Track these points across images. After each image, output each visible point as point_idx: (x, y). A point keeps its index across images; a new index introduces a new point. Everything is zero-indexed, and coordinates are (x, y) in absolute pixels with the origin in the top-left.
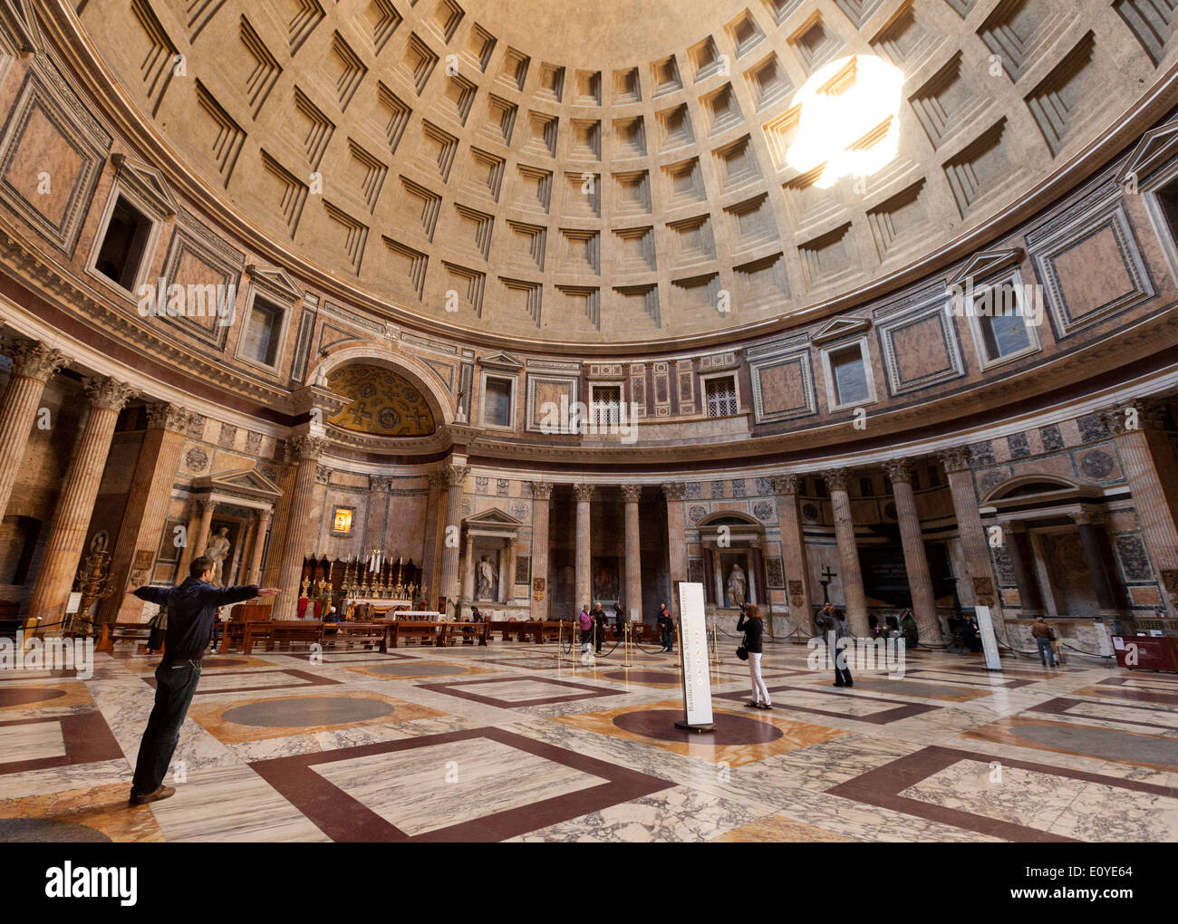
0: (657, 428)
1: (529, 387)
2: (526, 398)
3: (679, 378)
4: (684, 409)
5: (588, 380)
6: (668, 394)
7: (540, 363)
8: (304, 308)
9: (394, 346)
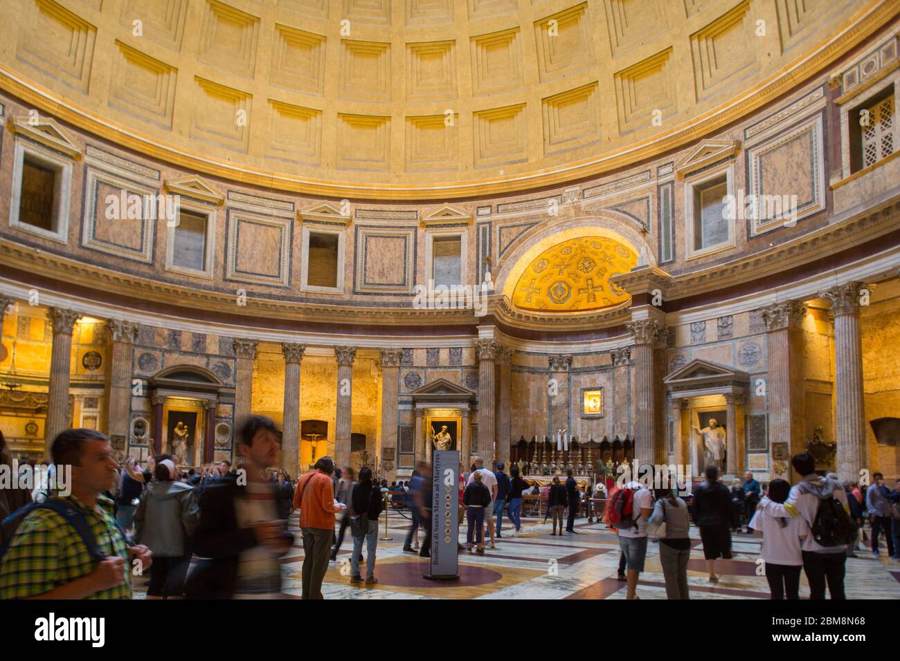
1: (751, 169)
8: (479, 224)
9: (577, 209)
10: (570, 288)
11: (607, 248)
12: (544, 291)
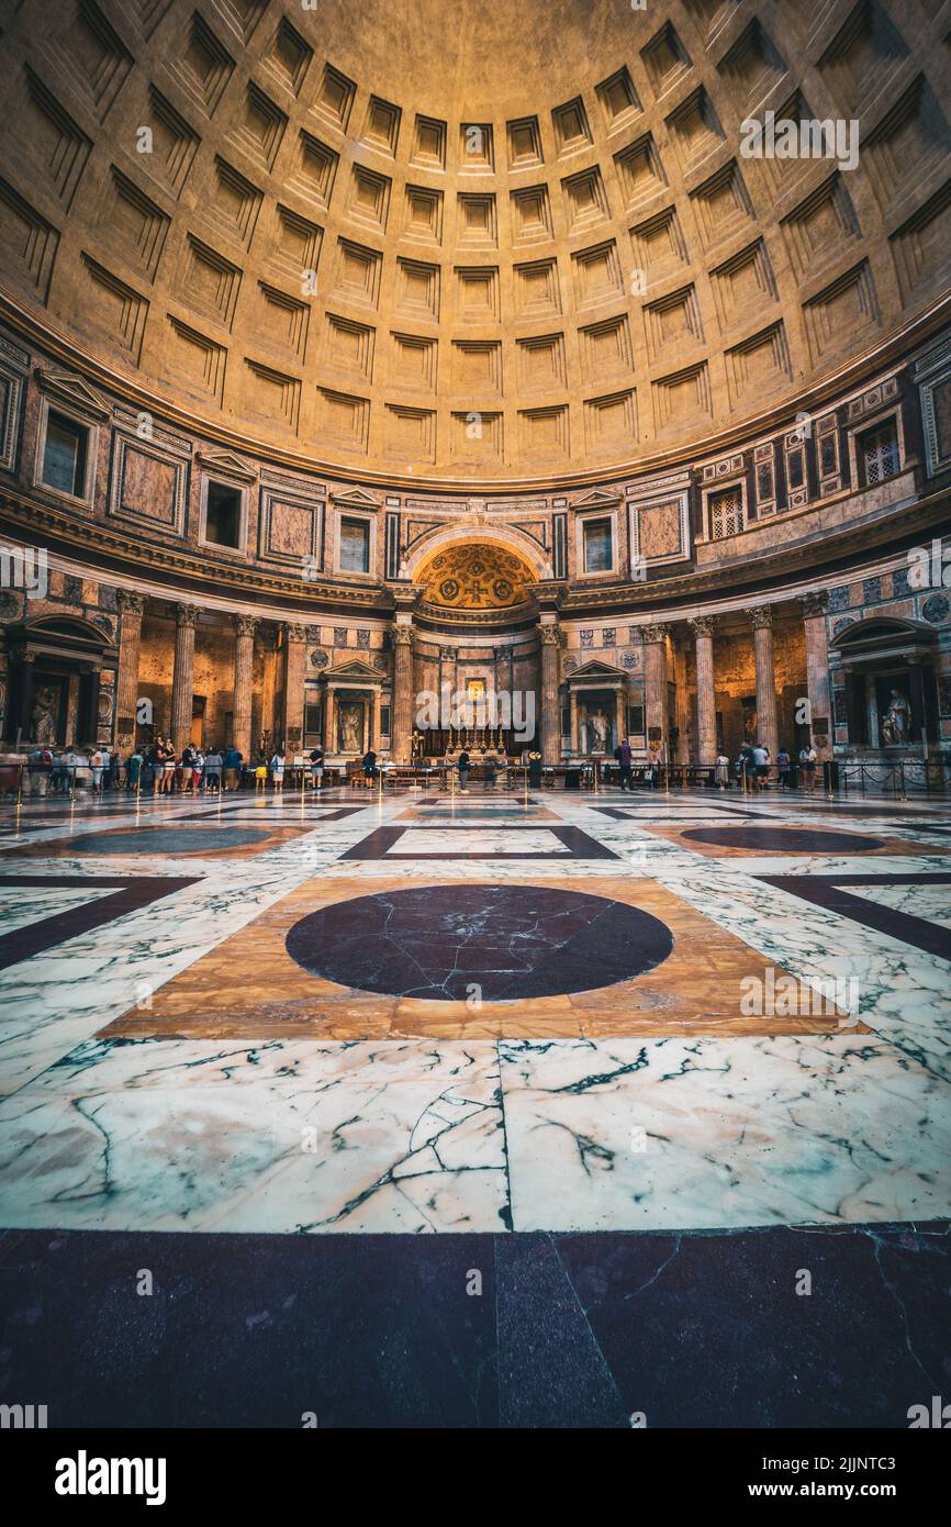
0: (790, 525)
1: (632, 519)
2: (628, 534)
3: (819, 444)
4: (828, 488)
5: (701, 489)
6: (805, 474)
7: (642, 487)
8: (388, 513)
9: (481, 519)
10: (458, 587)
11: (500, 557)
12: (437, 587)
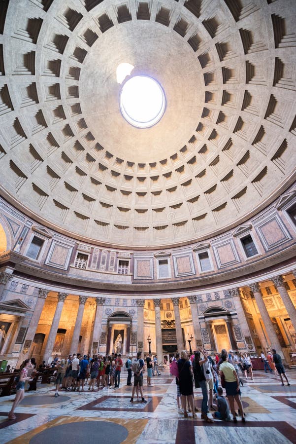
0: (99, 274)
1: (52, 246)
2: (49, 250)
3: (110, 258)
4: (110, 269)
5: (77, 249)
6: (106, 262)
7: (59, 237)
